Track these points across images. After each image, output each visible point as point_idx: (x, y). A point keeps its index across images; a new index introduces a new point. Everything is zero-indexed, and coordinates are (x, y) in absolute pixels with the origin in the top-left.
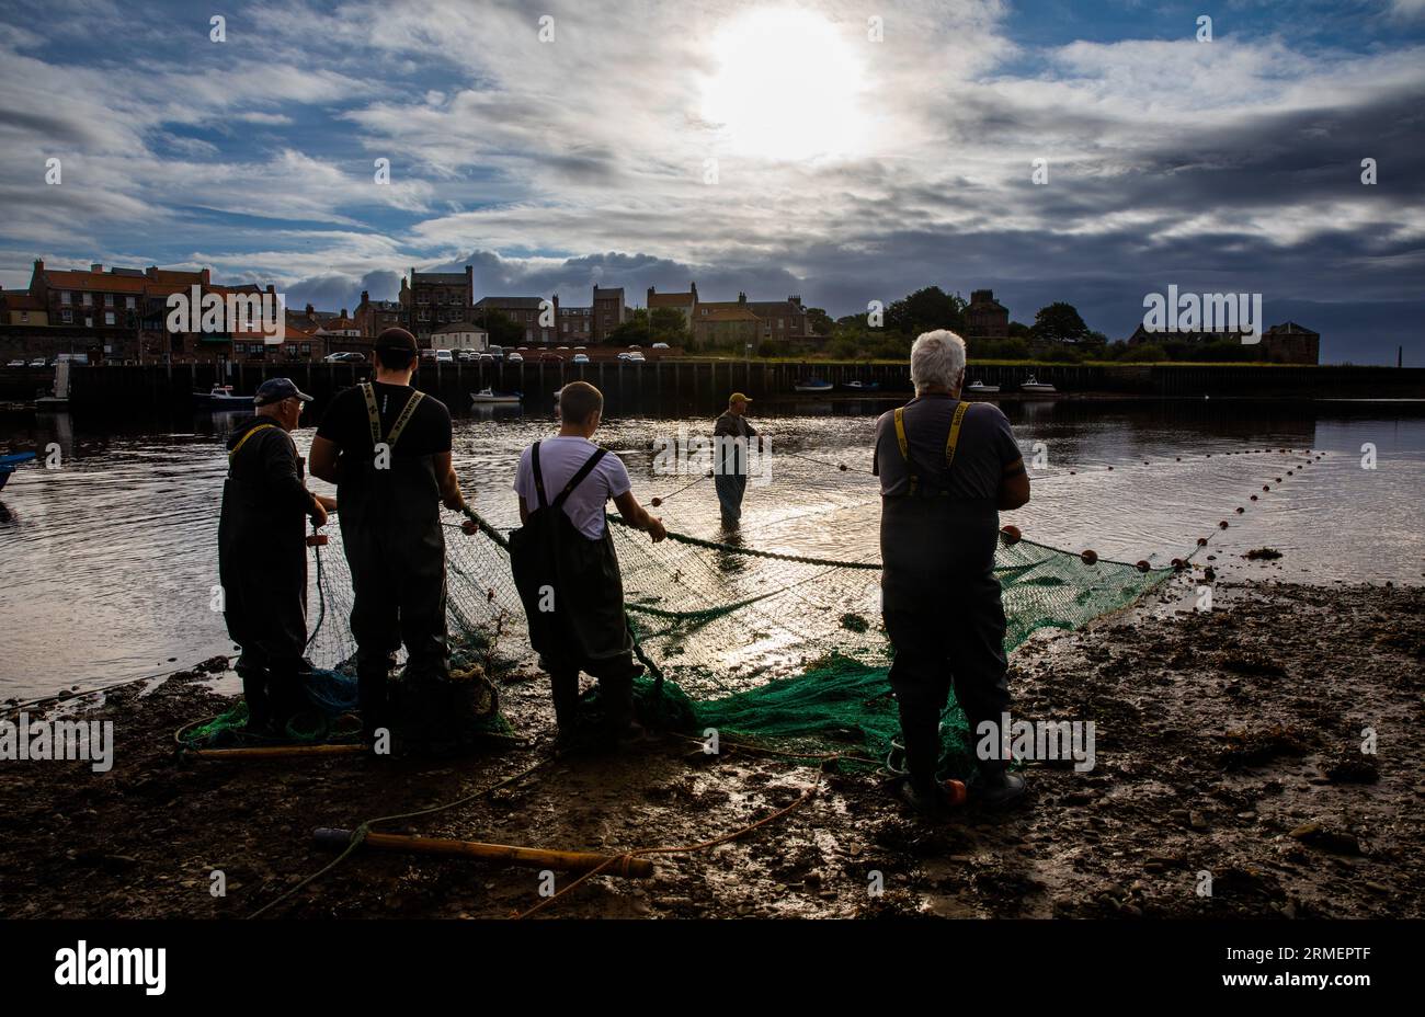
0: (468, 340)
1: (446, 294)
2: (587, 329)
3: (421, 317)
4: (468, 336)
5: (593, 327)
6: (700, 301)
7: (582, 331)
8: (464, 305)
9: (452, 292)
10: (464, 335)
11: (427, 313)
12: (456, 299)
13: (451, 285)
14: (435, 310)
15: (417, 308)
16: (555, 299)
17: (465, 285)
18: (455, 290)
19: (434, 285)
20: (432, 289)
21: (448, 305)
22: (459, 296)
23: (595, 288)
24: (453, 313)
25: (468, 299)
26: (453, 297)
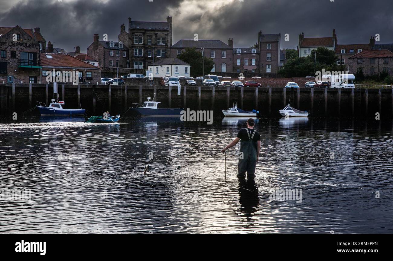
0: (177, 71)
1: (154, 37)
2: (254, 64)
3: (136, 54)
4: (177, 68)
5: (258, 62)
6: (338, 44)
7: (250, 65)
8: (167, 45)
9: (158, 35)
10: (174, 67)
11: (140, 51)
12: (161, 40)
13: (158, 31)
14: (146, 48)
15: (133, 47)
16: (231, 42)
17: (168, 31)
18: (160, 34)
19: (146, 30)
20: (144, 33)
21: (155, 45)
22: (163, 39)
23: (260, 34)
24: (159, 51)
25: (170, 41)
26: (159, 39)
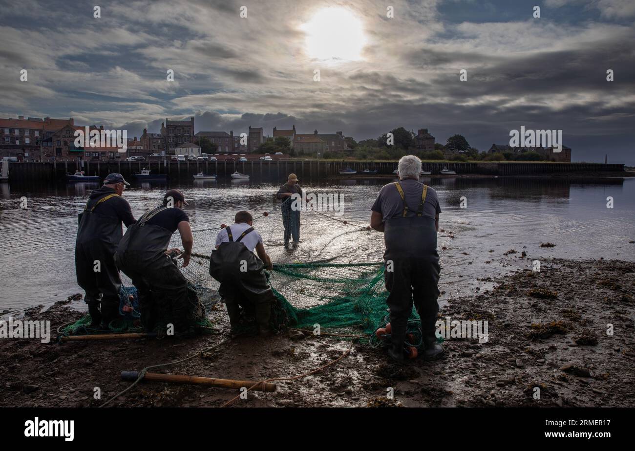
0: (192, 151)
1: (182, 130)
3: (170, 141)
4: (192, 149)
6: (297, 134)
8: (190, 135)
10: (190, 149)
11: (173, 139)
12: (187, 132)
13: (184, 126)
14: (177, 137)
15: (169, 136)
16: (232, 132)
17: (190, 126)
18: (186, 129)
19: (176, 126)
20: (175, 128)
21: (183, 135)
22: (188, 131)
23: (250, 127)
24: (185, 139)
25: (192, 132)
26: (185, 131)
